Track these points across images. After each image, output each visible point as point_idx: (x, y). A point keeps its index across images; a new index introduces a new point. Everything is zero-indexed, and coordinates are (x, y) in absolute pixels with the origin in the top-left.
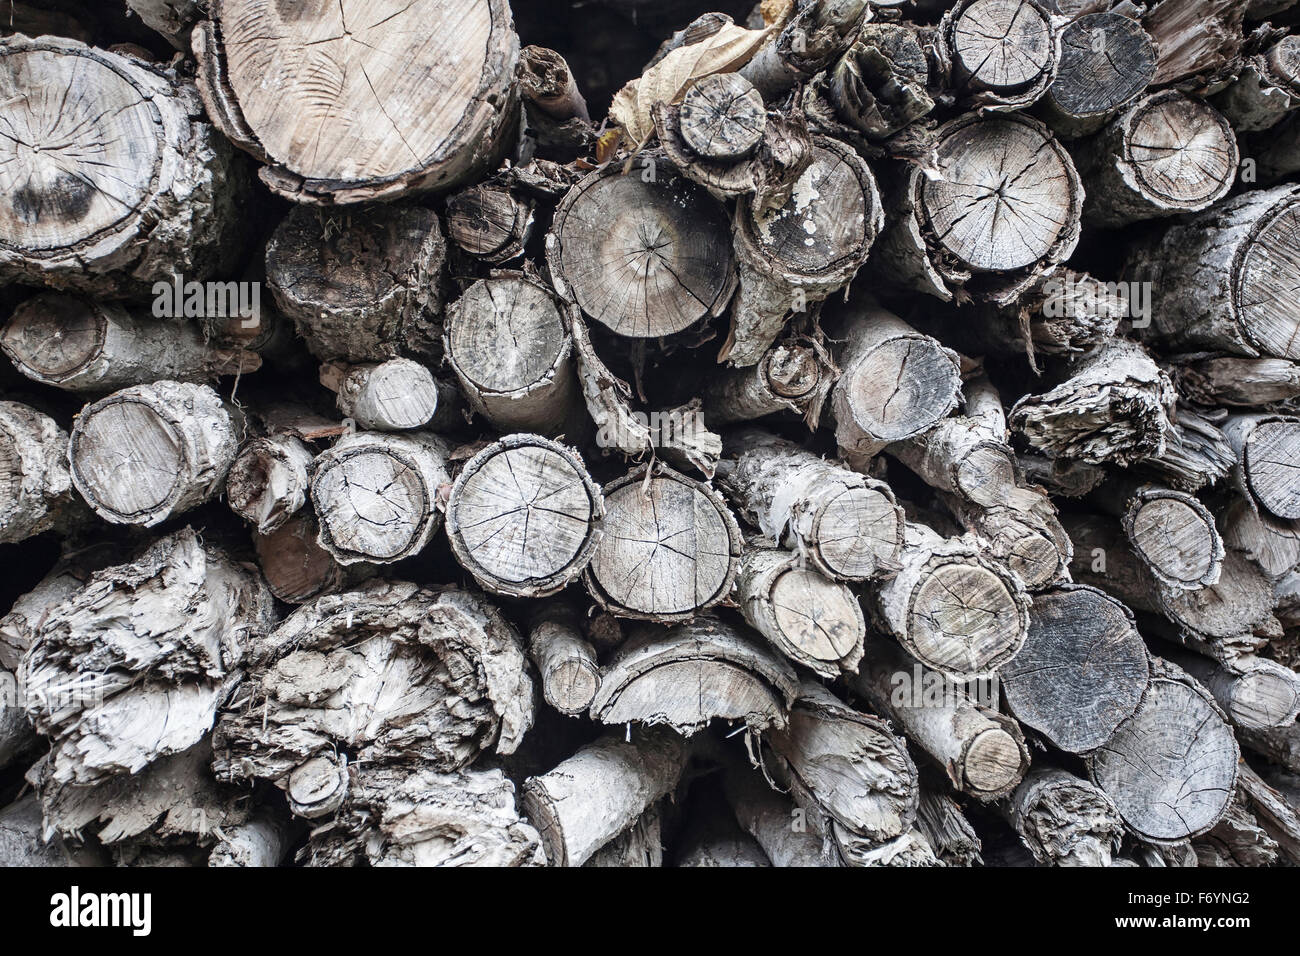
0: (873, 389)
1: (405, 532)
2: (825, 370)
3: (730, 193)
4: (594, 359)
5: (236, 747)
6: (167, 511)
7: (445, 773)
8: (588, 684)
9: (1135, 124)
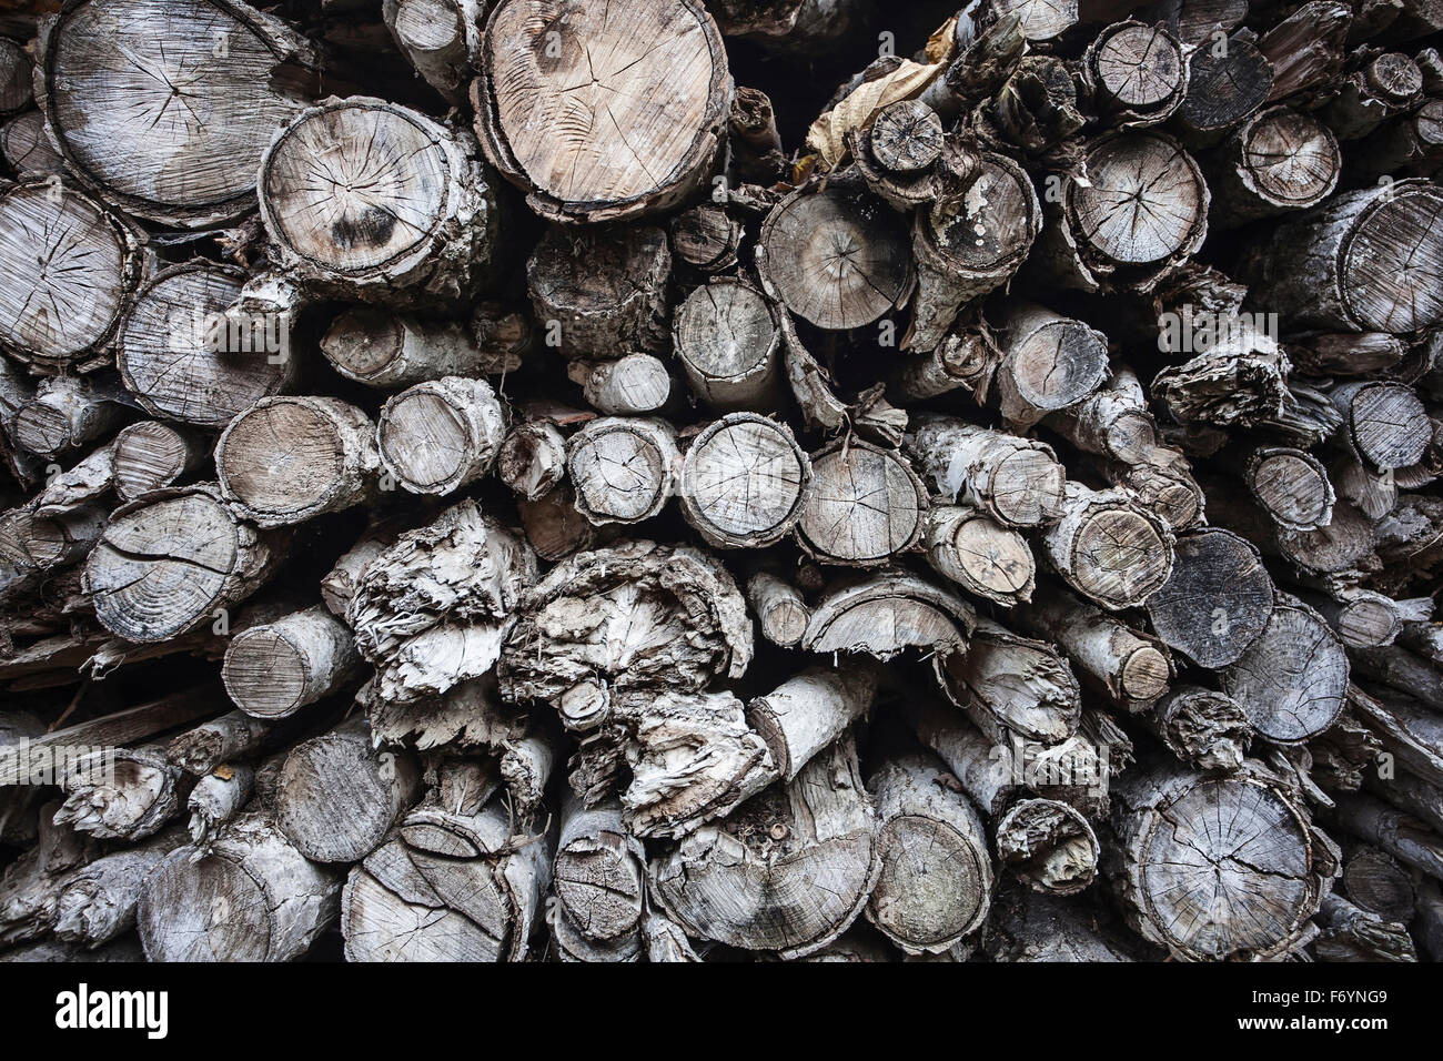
0: (1034, 367)
1: (646, 496)
2: (991, 354)
3: (915, 202)
4: (800, 348)
5: (517, 675)
6: (457, 482)
7: (687, 694)
8: (800, 621)
9: (1251, 136)
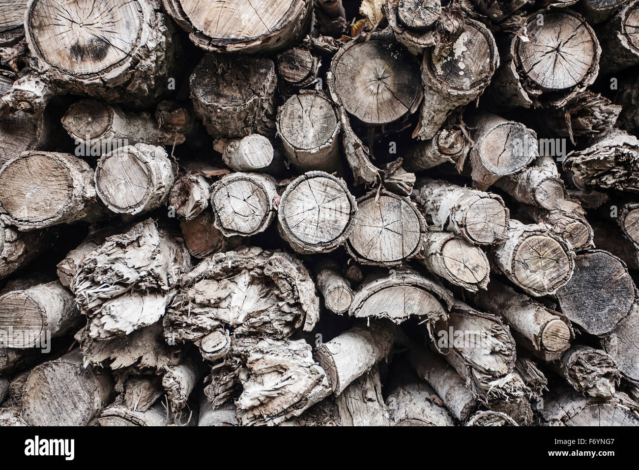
0: (492, 149)
1: (257, 220)
2: (467, 142)
3: (423, 46)
4: (352, 133)
5: (175, 325)
6: (142, 207)
7: (278, 340)
8: (347, 298)
9: (627, 15)
